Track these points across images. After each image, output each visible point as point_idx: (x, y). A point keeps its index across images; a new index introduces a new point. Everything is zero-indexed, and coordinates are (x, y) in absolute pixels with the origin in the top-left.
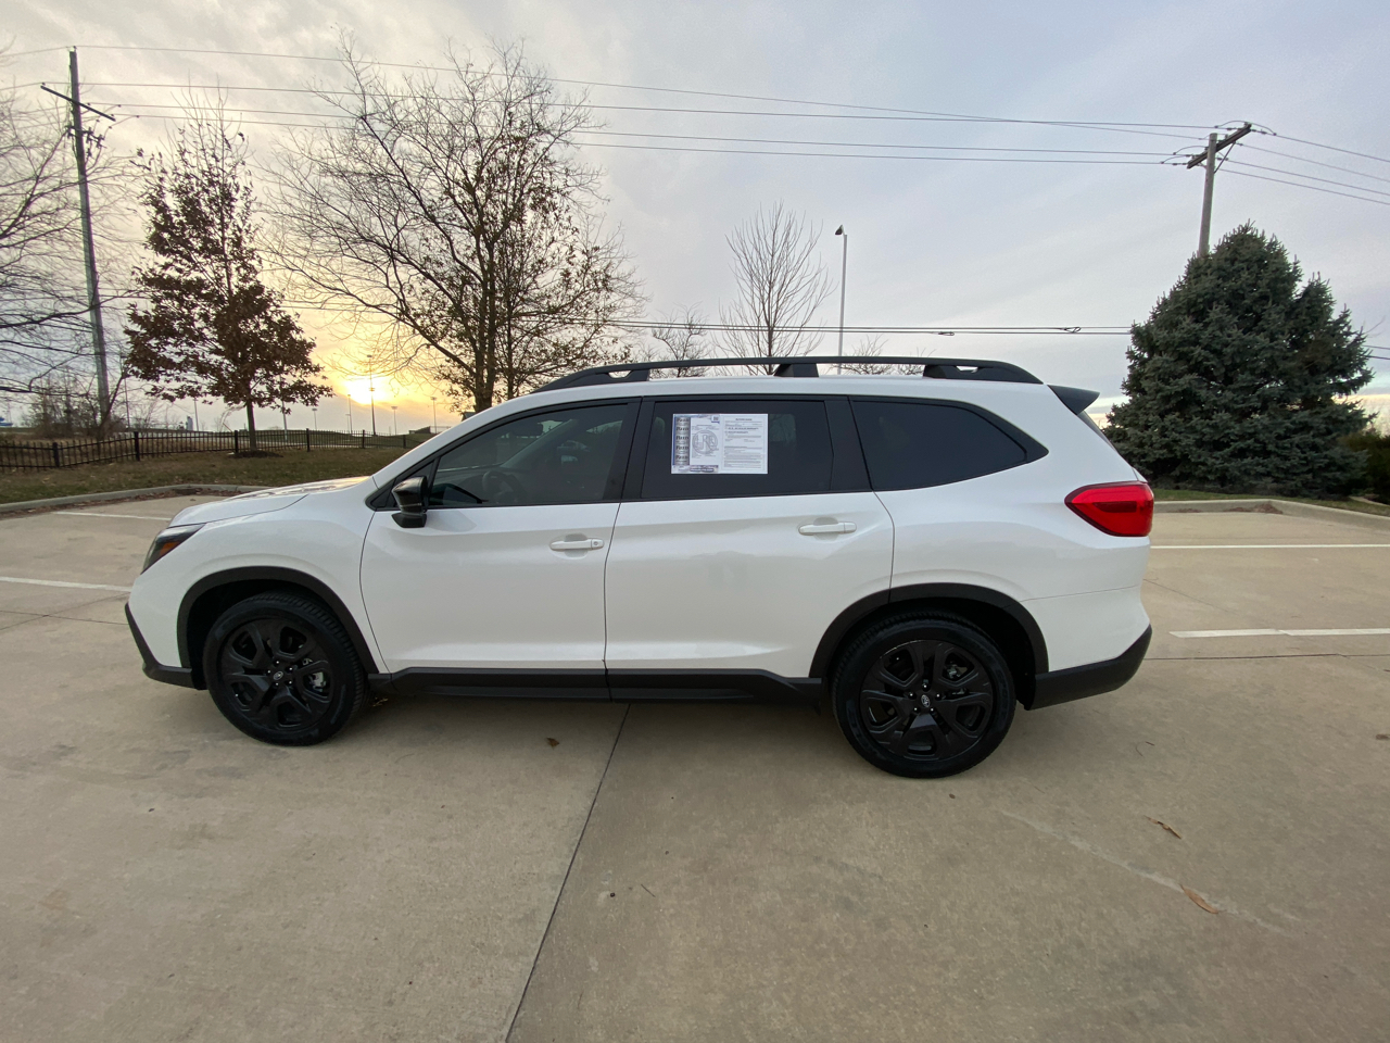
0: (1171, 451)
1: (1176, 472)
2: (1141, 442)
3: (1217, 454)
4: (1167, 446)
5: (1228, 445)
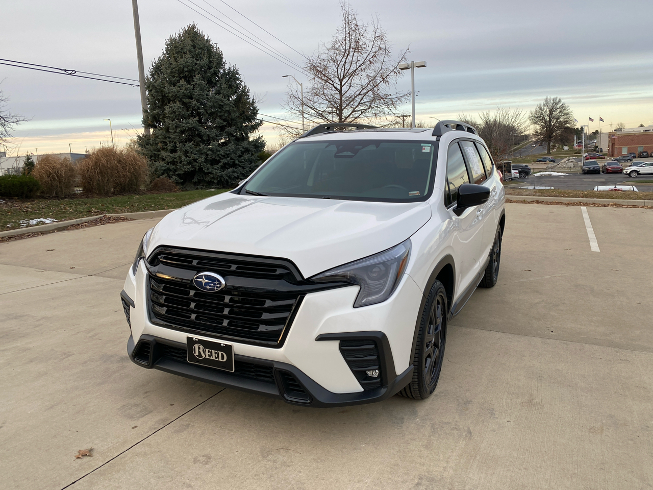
0: (193, 166)
1: (195, 180)
2: (173, 161)
3: (216, 167)
4: (189, 163)
5: (219, 162)
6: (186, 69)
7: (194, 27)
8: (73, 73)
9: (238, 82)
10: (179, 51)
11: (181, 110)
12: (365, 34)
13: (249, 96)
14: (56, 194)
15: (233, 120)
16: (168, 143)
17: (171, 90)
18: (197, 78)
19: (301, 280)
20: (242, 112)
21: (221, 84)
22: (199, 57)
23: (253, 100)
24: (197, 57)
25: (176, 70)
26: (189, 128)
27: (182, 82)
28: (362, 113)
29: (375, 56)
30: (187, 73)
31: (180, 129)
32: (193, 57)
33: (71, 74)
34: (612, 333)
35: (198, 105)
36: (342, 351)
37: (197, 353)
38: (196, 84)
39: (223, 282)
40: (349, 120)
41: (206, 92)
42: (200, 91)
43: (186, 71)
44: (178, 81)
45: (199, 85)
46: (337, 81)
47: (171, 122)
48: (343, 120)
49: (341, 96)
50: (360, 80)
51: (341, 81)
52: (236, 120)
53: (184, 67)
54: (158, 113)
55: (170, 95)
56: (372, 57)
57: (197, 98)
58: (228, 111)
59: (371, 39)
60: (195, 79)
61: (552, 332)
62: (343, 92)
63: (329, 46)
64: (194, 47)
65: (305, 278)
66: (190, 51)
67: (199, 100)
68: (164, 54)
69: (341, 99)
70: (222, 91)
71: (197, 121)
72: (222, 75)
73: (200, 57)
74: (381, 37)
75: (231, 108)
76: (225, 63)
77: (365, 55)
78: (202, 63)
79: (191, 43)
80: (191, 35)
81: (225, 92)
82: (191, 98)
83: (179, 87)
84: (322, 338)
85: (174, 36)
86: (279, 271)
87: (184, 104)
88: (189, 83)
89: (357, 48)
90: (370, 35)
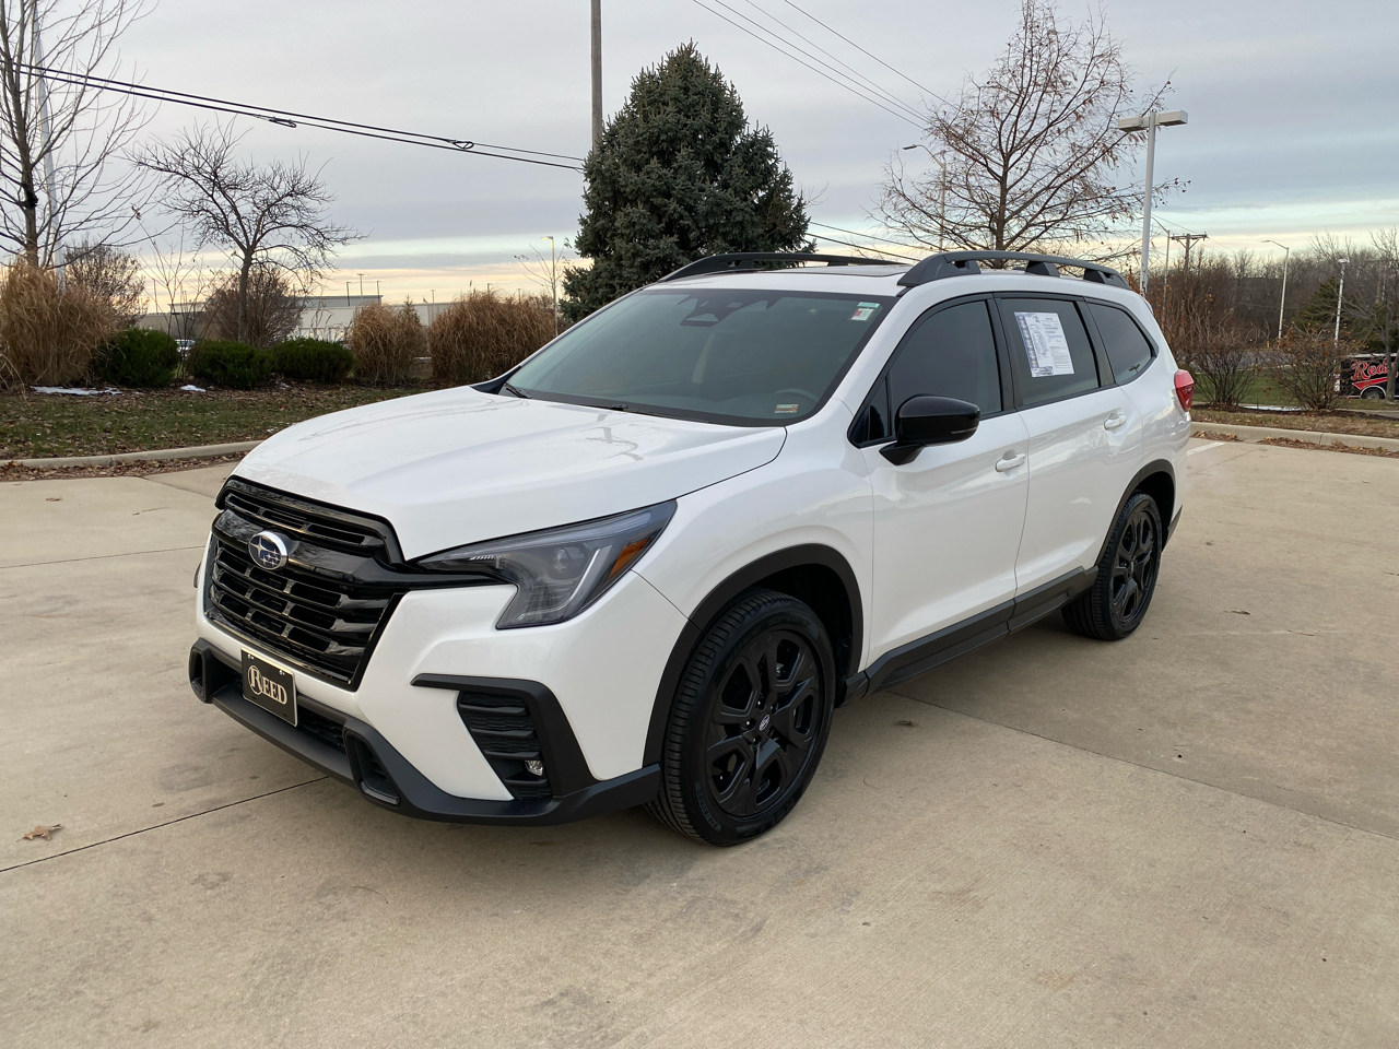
6: (663, 137)
7: (689, 50)
8: (466, 147)
9: (770, 163)
10: (655, 100)
11: (645, 221)
12: (1074, 52)
13: (791, 191)
14: (381, 377)
15: (751, 242)
16: (618, 287)
17: (629, 179)
18: (683, 155)
19: (399, 561)
20: (771, 226)
21: (731, 166)
22: (692, 110)
23: (800, 200)
24: (688, 111)
25: (644, 139)
26: (657, 258)
27: (654, 162)
28: (1047, 228)
29: (1091, 101)
30: (665, 145)
31: (639, 260)
32: (679, 112)
33: (464, 149)
34: (1336, 781)
35: (679, 210)
36: (462, 713)
37: (253, 685)
38: (680, 167)
39: (284, 552)
40: (1018, 243)
41: (700, 184)
42: (687, 182)
43: (663, 141)
44: (648, 162)
45: (686, 168)
46: (997, 157)
47: (624, 245)
48: (1005, 243)
49: (1004, 191)
50: (1053, 156)
51: (1006, 158)
52: (756, 243)
53: (661, 131)
54: (603, 225)
55: (628, 190)
56: (1084, 103)
57: (680, 196)
58: (741, 223)
59: (1083, 61)
60: (679, 157)
61: (1180, 756)
62: (1010, 181)
63: (982, 82)
64: (686, 90)
65: (407, 559)
66: (676, 100)
67: (683, 201)
68: (627, 107)
69: (1003, 197)
70: (731, 182)
71: (676, 243)
72: (736, 148)
73: (696, 111)
74: (1108, 57)
75: (748, 217)
76: (745, 122)
77: (1067, 99)
78: (697, 123)
79: (680, 83)
80: (682, 67)
81: (737, 184)
82: (668, 196)
83: (648, 173)
84: (423, 682)
85: (651, 69)
86: (367, 541)
87: (654, 209)
88: (666, 163)
89: (1051, 84)
90: (1082, 53)
